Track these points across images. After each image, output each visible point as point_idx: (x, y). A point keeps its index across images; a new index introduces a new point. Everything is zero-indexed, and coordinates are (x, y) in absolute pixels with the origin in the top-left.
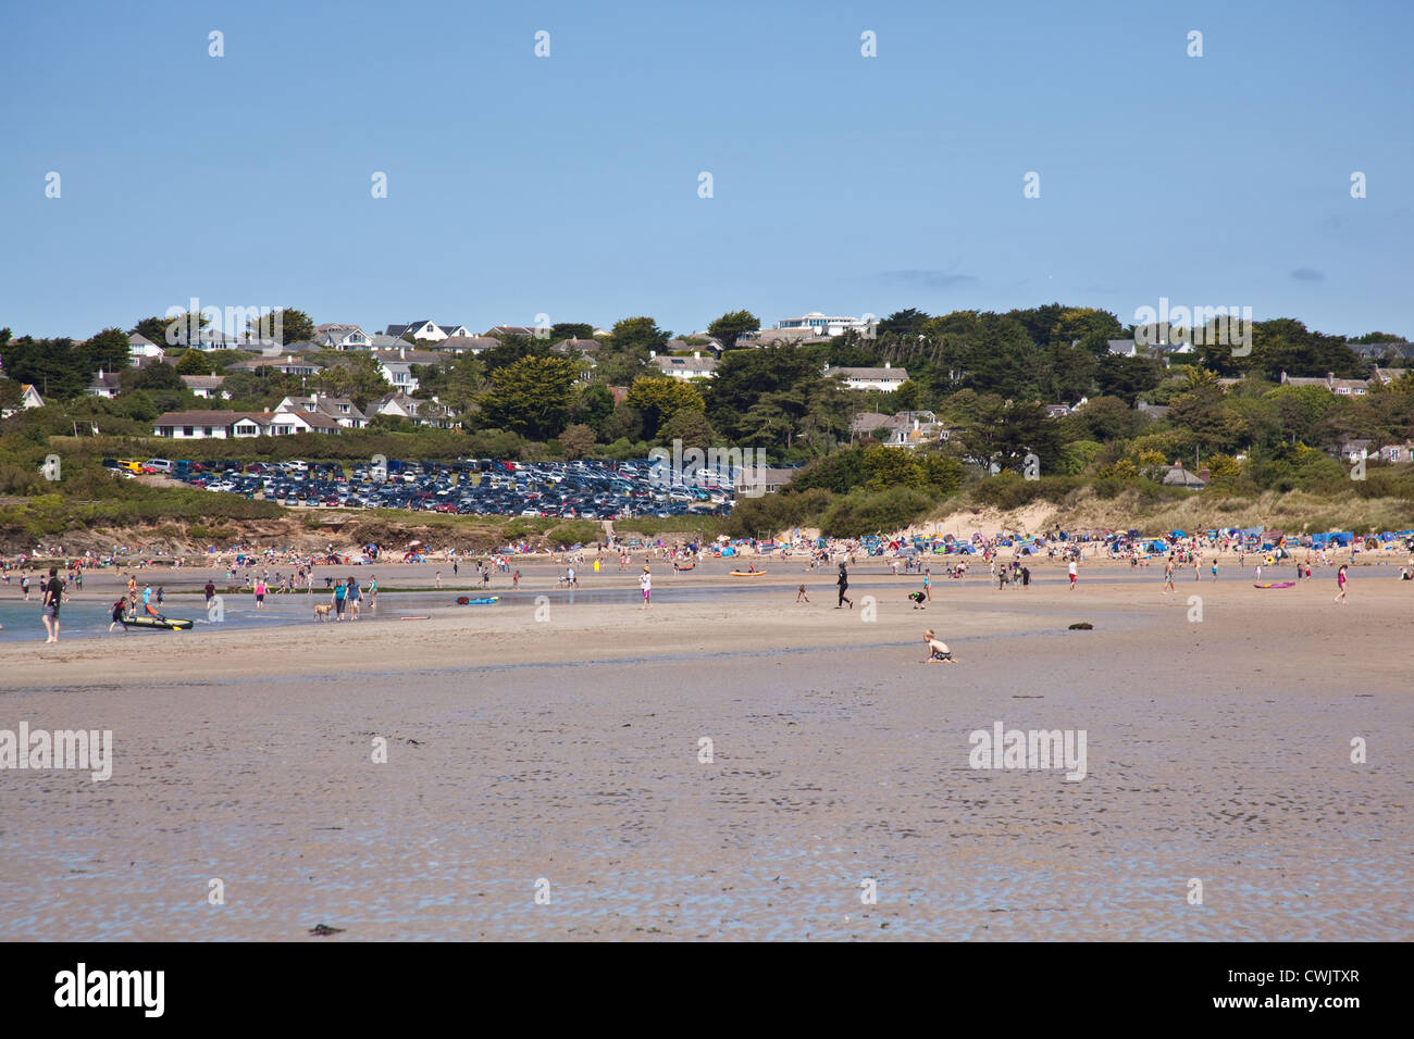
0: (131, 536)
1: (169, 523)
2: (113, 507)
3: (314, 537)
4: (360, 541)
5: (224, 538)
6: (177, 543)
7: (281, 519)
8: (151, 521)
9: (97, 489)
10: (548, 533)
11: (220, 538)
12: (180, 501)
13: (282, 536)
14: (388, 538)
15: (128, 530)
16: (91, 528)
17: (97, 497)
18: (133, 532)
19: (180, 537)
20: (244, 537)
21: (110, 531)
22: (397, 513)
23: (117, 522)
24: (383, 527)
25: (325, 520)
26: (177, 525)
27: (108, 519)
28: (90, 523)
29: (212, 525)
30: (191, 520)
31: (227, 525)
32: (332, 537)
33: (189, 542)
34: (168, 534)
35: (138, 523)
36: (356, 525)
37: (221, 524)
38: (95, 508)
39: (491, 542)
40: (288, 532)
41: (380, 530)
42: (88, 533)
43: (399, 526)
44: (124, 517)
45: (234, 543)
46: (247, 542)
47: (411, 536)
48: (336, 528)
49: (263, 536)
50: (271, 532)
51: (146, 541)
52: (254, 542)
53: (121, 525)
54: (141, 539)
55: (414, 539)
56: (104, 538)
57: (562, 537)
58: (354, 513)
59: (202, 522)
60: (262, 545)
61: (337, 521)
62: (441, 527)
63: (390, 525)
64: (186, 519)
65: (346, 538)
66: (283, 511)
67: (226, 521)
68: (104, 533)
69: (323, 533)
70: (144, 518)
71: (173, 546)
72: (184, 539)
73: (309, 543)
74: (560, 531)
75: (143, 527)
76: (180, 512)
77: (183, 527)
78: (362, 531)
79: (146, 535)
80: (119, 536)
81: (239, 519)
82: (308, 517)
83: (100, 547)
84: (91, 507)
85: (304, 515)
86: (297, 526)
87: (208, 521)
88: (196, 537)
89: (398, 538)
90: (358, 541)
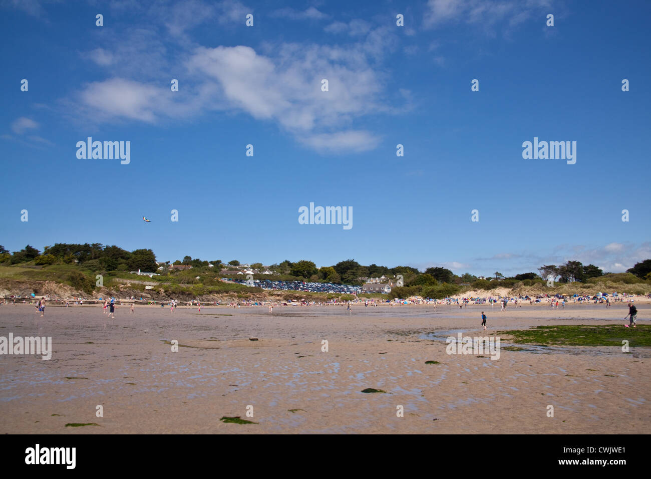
0: (222, 297)
1: (232, 293)
2: (217, 288)
8: (227, 292)
9: (212, 283)
10: (339, 297)
11: (246, 298)
12: (235, 287)
14: (294, 298)
15: (221, 295)
17: (212, 285)
19: (235, 297)
20: (253, 297)
21: (216, 295)
23: (218, 292)
25: (275, 293)
26: (234, 294)
27: (215, 291)
28: (210, 292)
30: (238, 292)
32: (277, 298)
34: (232, 296)
36: (284, 295)
37: (247, 294)
39: (325, 300)
41: (291, 296)
42: (210, 296)
43: (297, 295)
44: (220, 291)
45: (250, 299)
46: (254, 299)
47: (301, 298)
48: (278, 295)
49: (258, 297)
50: (260, 296)
51: (226, 298)
52: (256, 299)
54: (224, 297)
61: (279, 293)
62: (309, 295)
63: (295, 295)
65: (281, 298)
66: (263, 290)
68: (214, 296)
69: (275, 297)
70: (225, 292)
75: (225, 294)
76: (235, 290)
77: (236, 294)
78: (286, 296)
79: (225, 296)
80: (219, 297)
81: (251, 292)
83: (214, 300)
84: (211, 288)
85: (269, 292)
86: (267, 295)
87: (243, 293)
88: (239, 297)
89: (297, 299)
90: (285, 299)
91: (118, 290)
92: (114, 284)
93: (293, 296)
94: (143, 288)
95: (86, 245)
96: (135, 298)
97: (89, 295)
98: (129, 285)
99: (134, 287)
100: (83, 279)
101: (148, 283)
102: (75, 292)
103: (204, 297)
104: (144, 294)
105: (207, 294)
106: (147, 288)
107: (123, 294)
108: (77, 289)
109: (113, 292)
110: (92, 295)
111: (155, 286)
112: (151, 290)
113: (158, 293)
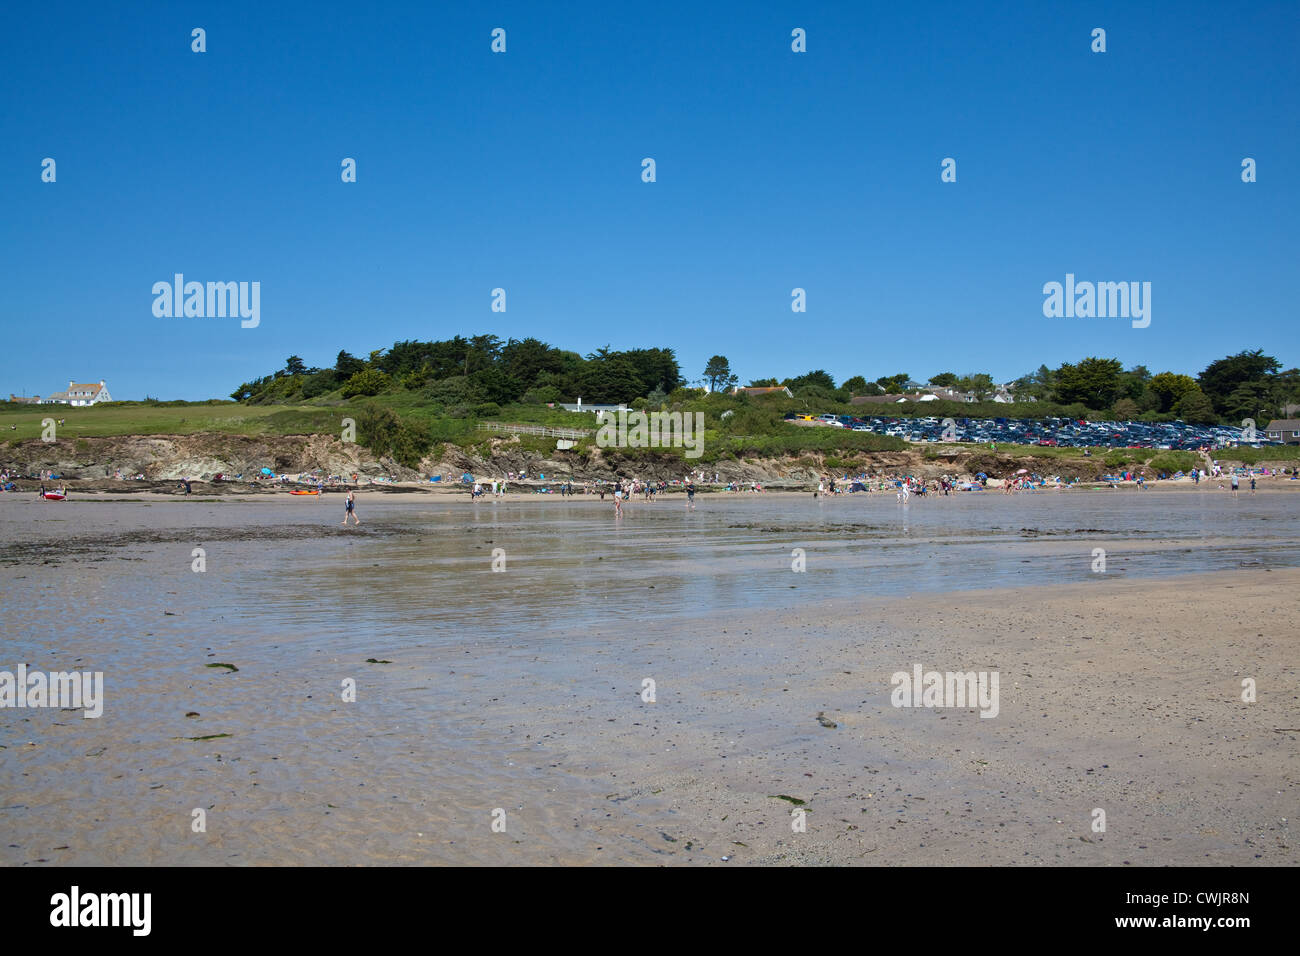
0: (776, 466)
1: (808, 455)
3: (931, 467)
4: (972, 471)
5: (854, 468)
6: (814, 472)
7: (904, 452)
8: (794, 454)
9: (753, 427)
10: (1148, 462)
11: (851, 467)
12: (818, 437)
13: (905, 466)
14: (996, 467)
15: (773, 461)
16: (740, 458)
17: (751, 433)
18: (778, 462)
19: (818, 467)
20: (872, 467)
21: (757, 461)
22: (1005, 447)
23: (764, 453)
24: (992, 457)
25: (942, 452)
26: (816, 457)
27: (755, 451)
28: (739, 454)
29: (845, 457)
30: (827, 452)
31: (857, 457)
32: (947, 467)
33: (825, 471)
34: (806, 464)
35: (783, 455)
36: (969, 456)
37: (852, 456)
38: (744, 441)
39: (1094, 471)
40: (909, 462)
41: (990, 461)
42: (737, 463)
43: (1007, 456)
44: (770, 450)
45: (863, 472)
46: (874, 471)
47: (1018, 465)
48: (951, 459)
49: (888, 466)
50: (895, 463)
51: (789, 471)
52: (879, 471)
53: (767, 457)
54: (785, 469)
55: (1021, 468)
56: (750, 467)
57: (1163, 466)
58: (967, 446)
59: (836, 454)
60: (886, 473)
61: (952, 453)
63: (998, 456)
64: (824, 452)
65: (958, 468)
66: (906, 446)
67: (857, 454)
68: (752, 463)
69: (939, 463)
70: (789, 451)
71: (811, 475)
72: (821, 469)
73: (927, 472)
74: (1161, 460)
75: (788, 459)
76: (818, 446)
77: (821, 458)
78: (975, 460)
79: (789, 465)
80: (766, 466)
81: (867, 451)
82: (927, 450)
83: (748, 475)
85: (924, 448)
86: (917, 458)
87: (840, 454)
88: (830, 466)
89: (1007, 468)
90: (971, 471)
91: (487, 455)
92: (479, 439)
93: (993, 461)
94: (550, 448)
95: (459, 343)
96: (529, 473)
97: (408, 469)
98: (516, 439)
99: (528, 444)
100: (391, 427)
101: (563, 433)
102: (372, 463)
103: (721, 466)
104: (550, 463)
105: (729, 459)
106: (562, 445)
107: (497, 464)
108: (378, 454)
109: (478, 459)
110: (417, 470)
111: (579, 441)
112: (570, 451)
113: (585, 459)
